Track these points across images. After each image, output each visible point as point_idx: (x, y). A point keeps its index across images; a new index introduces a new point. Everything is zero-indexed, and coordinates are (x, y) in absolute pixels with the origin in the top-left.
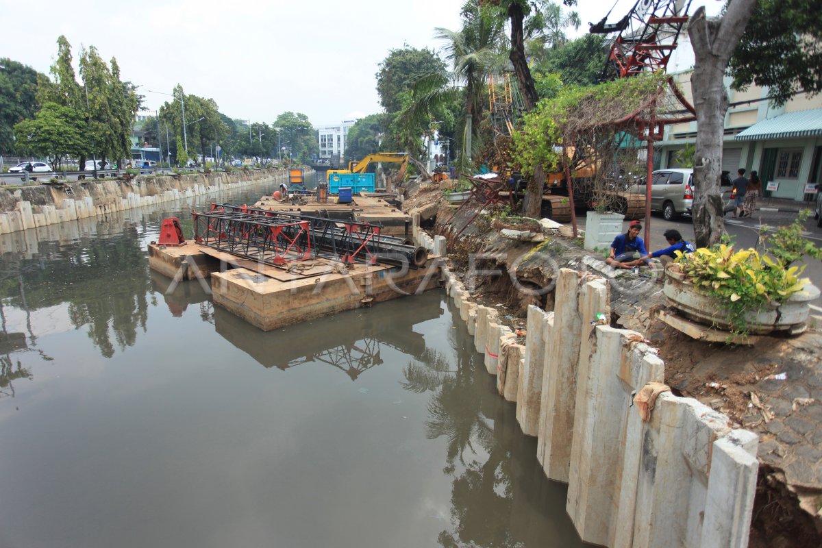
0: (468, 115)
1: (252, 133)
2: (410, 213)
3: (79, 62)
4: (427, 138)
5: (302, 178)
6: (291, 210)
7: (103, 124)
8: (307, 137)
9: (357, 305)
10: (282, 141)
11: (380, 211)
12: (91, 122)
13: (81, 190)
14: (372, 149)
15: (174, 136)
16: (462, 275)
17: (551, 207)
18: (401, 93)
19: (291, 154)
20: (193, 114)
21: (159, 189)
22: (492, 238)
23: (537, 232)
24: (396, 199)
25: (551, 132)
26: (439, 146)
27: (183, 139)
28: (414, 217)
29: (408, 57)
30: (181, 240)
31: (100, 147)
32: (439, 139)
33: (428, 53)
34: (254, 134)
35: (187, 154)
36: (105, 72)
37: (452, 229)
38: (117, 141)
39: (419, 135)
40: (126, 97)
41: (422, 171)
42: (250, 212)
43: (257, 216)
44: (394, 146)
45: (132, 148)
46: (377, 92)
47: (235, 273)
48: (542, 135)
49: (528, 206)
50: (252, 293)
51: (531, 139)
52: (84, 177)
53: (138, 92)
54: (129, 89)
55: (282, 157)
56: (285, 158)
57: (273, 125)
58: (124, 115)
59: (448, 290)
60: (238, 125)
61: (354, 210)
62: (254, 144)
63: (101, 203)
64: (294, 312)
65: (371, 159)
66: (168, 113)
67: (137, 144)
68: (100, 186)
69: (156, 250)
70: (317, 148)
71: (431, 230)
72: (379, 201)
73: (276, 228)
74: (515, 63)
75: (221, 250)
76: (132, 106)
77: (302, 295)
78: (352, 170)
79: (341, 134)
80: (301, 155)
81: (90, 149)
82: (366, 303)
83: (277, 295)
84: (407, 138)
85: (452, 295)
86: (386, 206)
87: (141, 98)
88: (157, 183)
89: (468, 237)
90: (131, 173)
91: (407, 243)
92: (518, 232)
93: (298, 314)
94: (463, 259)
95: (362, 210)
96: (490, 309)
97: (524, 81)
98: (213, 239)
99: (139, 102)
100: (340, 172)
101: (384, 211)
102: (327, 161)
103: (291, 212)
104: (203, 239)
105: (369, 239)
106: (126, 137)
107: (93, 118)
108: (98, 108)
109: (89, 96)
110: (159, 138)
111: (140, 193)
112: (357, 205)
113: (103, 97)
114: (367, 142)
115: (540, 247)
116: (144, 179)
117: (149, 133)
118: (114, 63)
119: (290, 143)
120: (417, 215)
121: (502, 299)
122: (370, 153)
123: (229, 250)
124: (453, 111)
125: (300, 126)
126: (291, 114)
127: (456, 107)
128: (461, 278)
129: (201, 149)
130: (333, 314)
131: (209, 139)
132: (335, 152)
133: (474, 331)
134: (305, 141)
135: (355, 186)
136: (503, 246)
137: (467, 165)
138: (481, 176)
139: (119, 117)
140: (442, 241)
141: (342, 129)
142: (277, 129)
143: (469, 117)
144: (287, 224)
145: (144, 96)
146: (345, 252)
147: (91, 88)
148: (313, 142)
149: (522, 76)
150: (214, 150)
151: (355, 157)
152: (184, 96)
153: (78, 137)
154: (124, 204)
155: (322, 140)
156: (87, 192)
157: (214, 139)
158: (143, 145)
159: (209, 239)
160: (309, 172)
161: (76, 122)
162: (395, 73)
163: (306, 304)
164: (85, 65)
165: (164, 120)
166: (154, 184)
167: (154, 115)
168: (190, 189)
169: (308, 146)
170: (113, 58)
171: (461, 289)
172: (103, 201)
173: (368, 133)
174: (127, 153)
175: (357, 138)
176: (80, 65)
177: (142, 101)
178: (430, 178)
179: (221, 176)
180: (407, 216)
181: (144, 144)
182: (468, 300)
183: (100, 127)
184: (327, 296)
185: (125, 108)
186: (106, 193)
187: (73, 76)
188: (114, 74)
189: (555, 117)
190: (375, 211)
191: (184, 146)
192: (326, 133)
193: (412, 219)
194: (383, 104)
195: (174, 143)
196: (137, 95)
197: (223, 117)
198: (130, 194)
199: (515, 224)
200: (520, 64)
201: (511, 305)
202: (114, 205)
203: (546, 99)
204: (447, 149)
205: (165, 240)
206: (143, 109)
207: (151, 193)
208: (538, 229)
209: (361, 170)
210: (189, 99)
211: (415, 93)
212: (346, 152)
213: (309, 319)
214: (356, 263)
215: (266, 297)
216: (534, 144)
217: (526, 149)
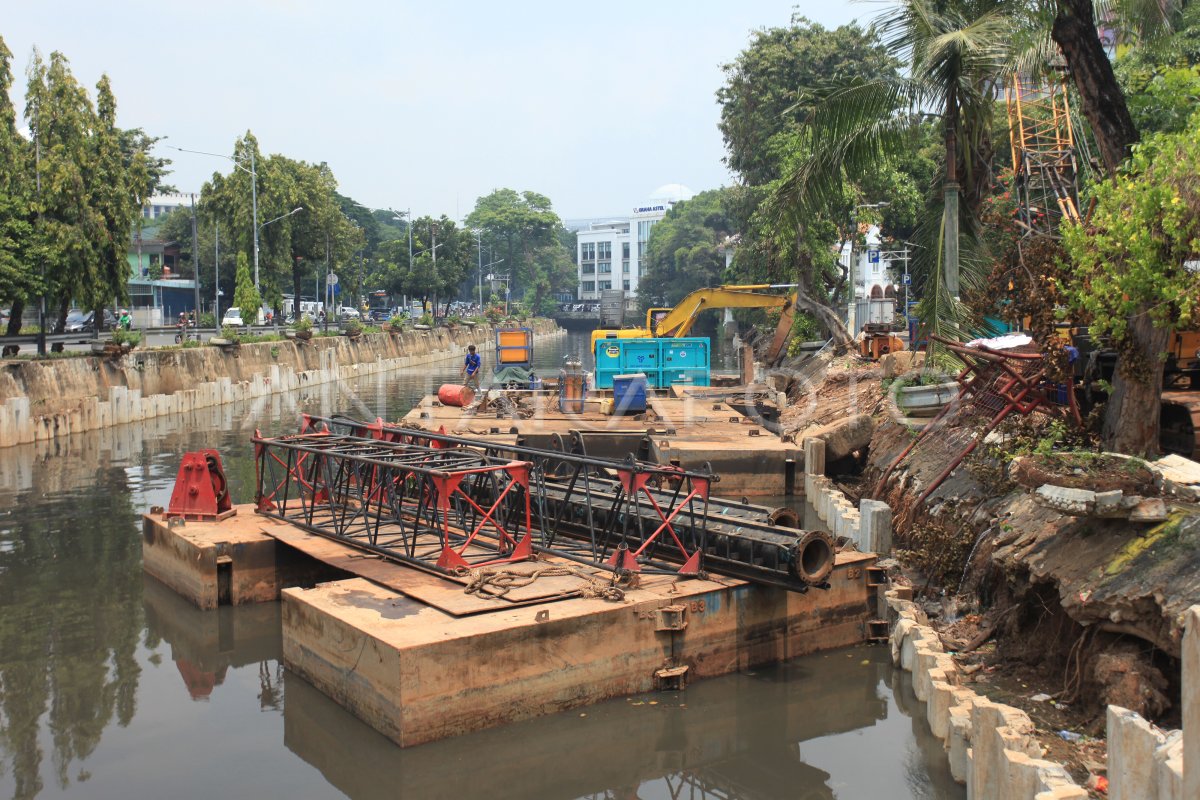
0: (949, 186)
1: (414, 241)
2: (799, 440)
3: (26, 90)
4: (848, 246)
5: (530, 350)
6: (495, 431)
7: (68, 228)
8: (548, 249)
9: (647, 683)
10: (485, 261)
11: (718, 433)
12: (43, 223)
13: (6, 381)
14: (711, 275)
15: (232, 251)
16: (935, 608)
17: (1189, 423)
18: (780, 136)
19: (508, 291)
20: (278, 201)
21: (185, 377)
22: (1019, 507)
23: (1146, 494)
24: (766, 403)
25: (1169, 223)
26: (883, 265)
27: (251, 258)
28: (808, 450)
29: (801, 46)
30: (223, 506)
31: (58, 279)
32: (883, 248)
33: (855, 33)
34: (419, 244)
35: (257, 293)
36: (82, 108)
37: (909, 483)
38: (99, 265)
39: (827, 238)
40: (126, 164)
41: (834, 328)
42: (390, 436)
43: (405, 446)
44: (761, 267)
45: (131, 281)
46: (721, 135)
47: (340, 591)
48: (1144, 232)
49: (1121, 422)
50: (375, 643)
51: (1113, 243)
52: (16, 349)
53: (155, 153)
54: (135, 146)
55: (486, 299)
56: (494, 302)
57: (466, 223)
58: (118, 205)
59: (894, 650)
60: (383, 225)
61: (651, 432)
62: (419, 268)
63: (50, 411)
64: (476, 697)
65: (703, 301)
66: (218, 201)
67: (146, 272)
68: (49, 372)
69: (162, 529)
70: (573, 275)
71: (856, 482)
72: (717, 408)
73: (445, 478)
74: (1069, 47)
75: (315, 532)
76: (137, 184)
77: (501, 653)
78: (653, 329)
79: (633, 239)
80: (532, 292)
81: (35, 284)
82: (669, 680)
83: (437, 651)
84: (794, 247)
85: (907, 664)
86: (735, 420)
87: (161, 165)
88: (182, 364)
89: (952, 504)
90: (122, 341)
91: (782, 520)
92: (1090, 495)
93: (491, 703)
94: (939, 562)
95: (671, 432)
96: (1006, 711)
97: (1095, 92)
98: (298, 503)
99: (157, 175)
100: (625, 334)
101: (729, 434)
102: (597, 308)
103: (494, 436)
104: (275, 503)
105: (679, 509)
106: (118, 256)
107: (47, 214)
108: (59, 189)
109: (43, 166)
110: (197, 255)
111: (143, 388)
112: (658, 418)
113: (72, 165)
114: (696, 259)
115: (1154, 536)
116: (153, 355)
117: (177, 246)
118: (104, 89)
119: (507, 263)
120: (817, 446)
121: (1051, 682)
122: (704, 285)
123: (332, 530)
124: (915, 175)
125: (531, 222)
126: (508, 195)
127: (923, 165)
128: (934, 616)
129: (291, 283)
130: (583, 706)
131: (312, 259)
132: (617, 286)
133: (965, 773)
134: (541, 260)
135: (660, 369)
136: (1047, 530)
137: (948, 313)
138: (985, 342)
139: (104, 211)
140: (879, 515)
141: (634, 228)
142: (476, 232)
143: (951, 190)
144: (477, 467)
145: (169, 162)
146: (619, 540)
147: (49, 146)
148: (562, 261)
149: (1090, 80)
150: (322, 284)
151: (667, 294)
152: (259, 159)
153: (10, 257)
154: (103, 412)
155: (585, 255)
156: (18, 385)
157: (321, 258)
158: (160, 274)
159: (290, 503)
160: (547, 335)
161: (9, 224)
162: (766, 87)
163: (509, 678)
164: (38, 95)
165: (211, 214)
166: (175, 364)
167: (187, 202)
168: (259, 377)
169: (550, 269)
170: (104, 77)
171: (930, 647)
172: (53, 406)
173: (698, 237)
174: (118, 294)
175: (672, 250)
176: (27, 96)
177: (163, 174)
178: (856, 347)
179: (337, 346)
180: (789, 446)
181: (163, 271)
182: (949, 680)
183: (61, 234)
184: (566, 657)
185: (121, 189)
186: (62, 389)
187: (10, 120)
188: (103, 113)
189: (1180, 182)
190: (707, 433)
191: (252, 275)
192: (596, 238)
193: (801, 454)
194: (735, 164)
195: (230, 269)
196: (152, 160)
197: (347, 205)
198: (118, 390)
199: (1078, 471)
200: (1083, 49)
201: (1078, 701)
202: (77, 418)
203: (1158, 136)
204: (902, 271)
205: (186, 504)
206: (165, 191)
207: (167, 389)
208: (1151, 486)
209: (677, 328)
210: (269, 166)
211: (817, 135)
212: (646, 286)
213: (517, 718)
214: (645, 572)
215: (408, 655)
216: (1120, 258)
217: (1101, 272)
